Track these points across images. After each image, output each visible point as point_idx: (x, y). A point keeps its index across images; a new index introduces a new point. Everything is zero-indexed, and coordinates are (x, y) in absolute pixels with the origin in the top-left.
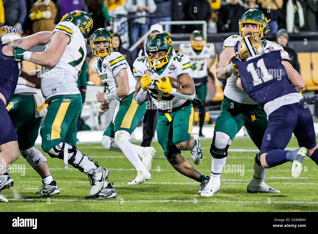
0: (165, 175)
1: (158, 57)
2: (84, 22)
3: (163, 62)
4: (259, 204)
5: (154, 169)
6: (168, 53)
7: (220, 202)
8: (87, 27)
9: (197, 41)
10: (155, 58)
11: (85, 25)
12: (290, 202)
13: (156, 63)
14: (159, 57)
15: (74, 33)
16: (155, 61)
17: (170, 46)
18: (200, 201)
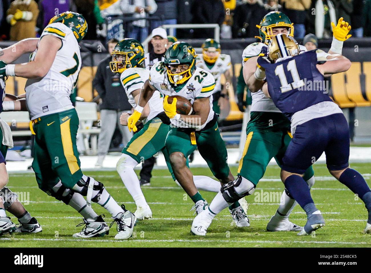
0: (168, 209)
1: (179, 71)
2: (78, 26)
3: (185, 77)
4: (282, 245)
5: (156, 202)
6: (191, 67)
7: (235, 242)
8: (81, 31)
9: (210, 52)
10: (177, 73)
11: (80, 29)
12: (319, 242)
13: (177, 78)
14: (181, 71)
15: (66, 35)
16: (176, 76)
17: (194, 58)
18: (211, 241)
